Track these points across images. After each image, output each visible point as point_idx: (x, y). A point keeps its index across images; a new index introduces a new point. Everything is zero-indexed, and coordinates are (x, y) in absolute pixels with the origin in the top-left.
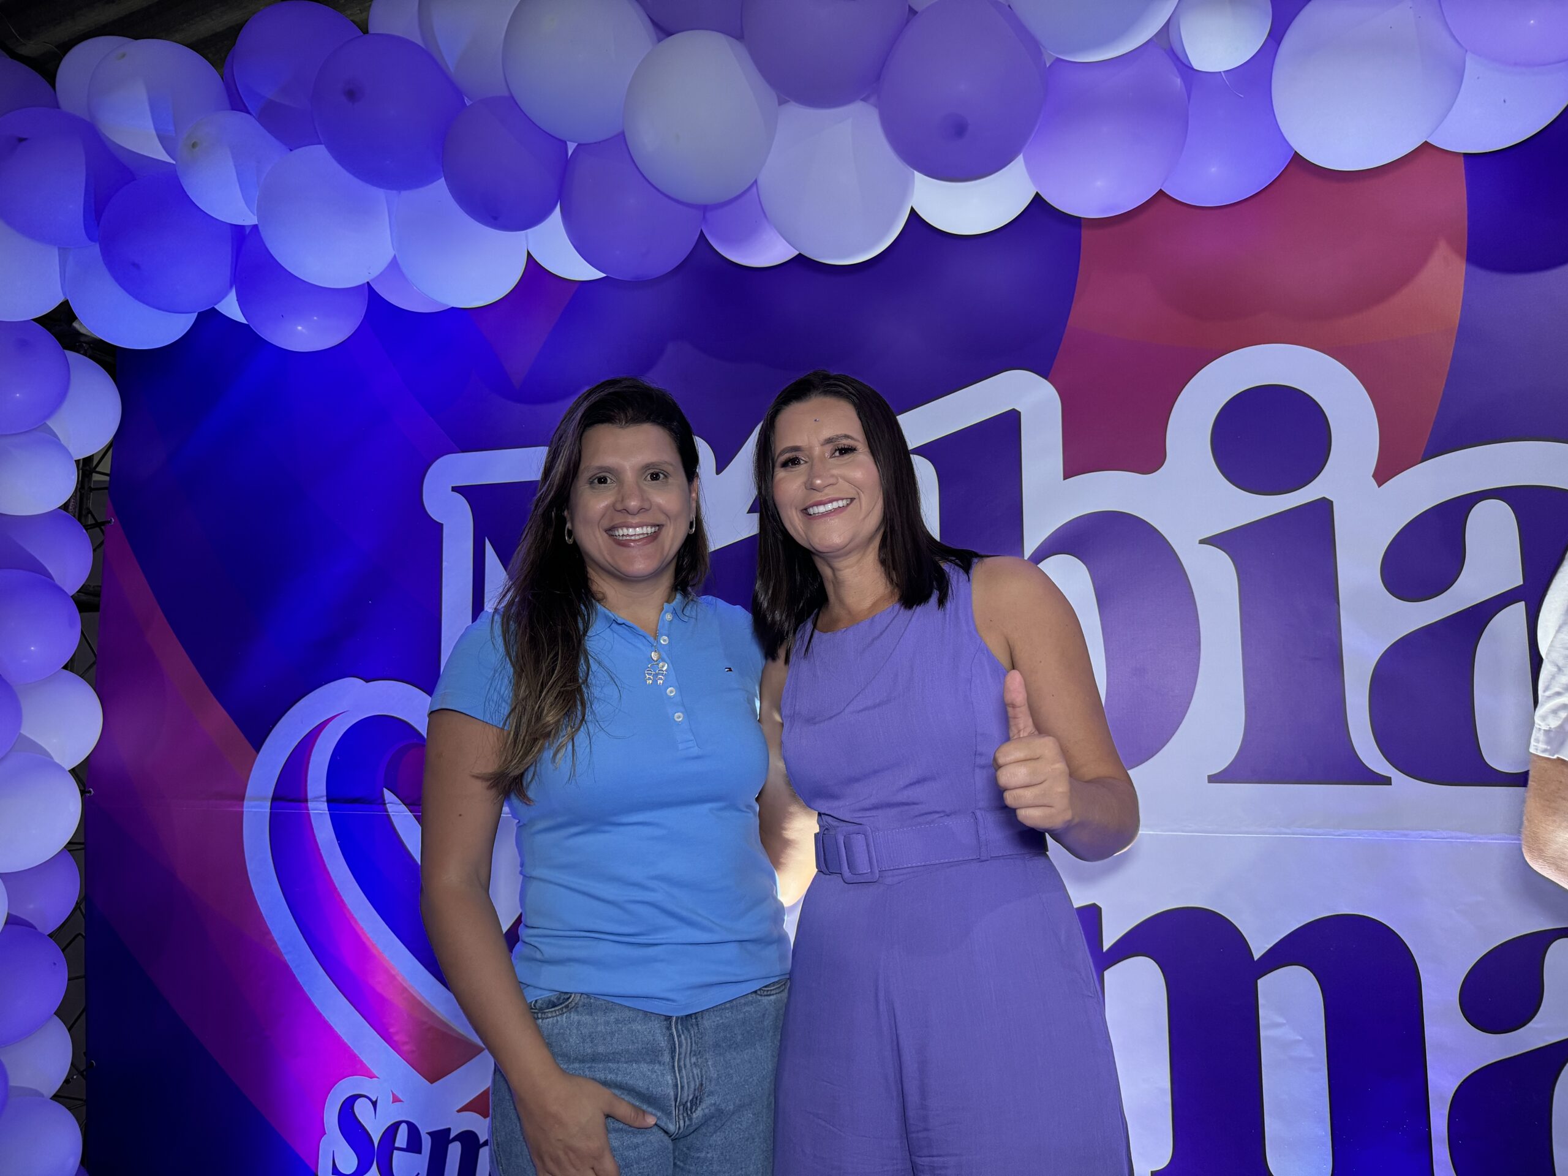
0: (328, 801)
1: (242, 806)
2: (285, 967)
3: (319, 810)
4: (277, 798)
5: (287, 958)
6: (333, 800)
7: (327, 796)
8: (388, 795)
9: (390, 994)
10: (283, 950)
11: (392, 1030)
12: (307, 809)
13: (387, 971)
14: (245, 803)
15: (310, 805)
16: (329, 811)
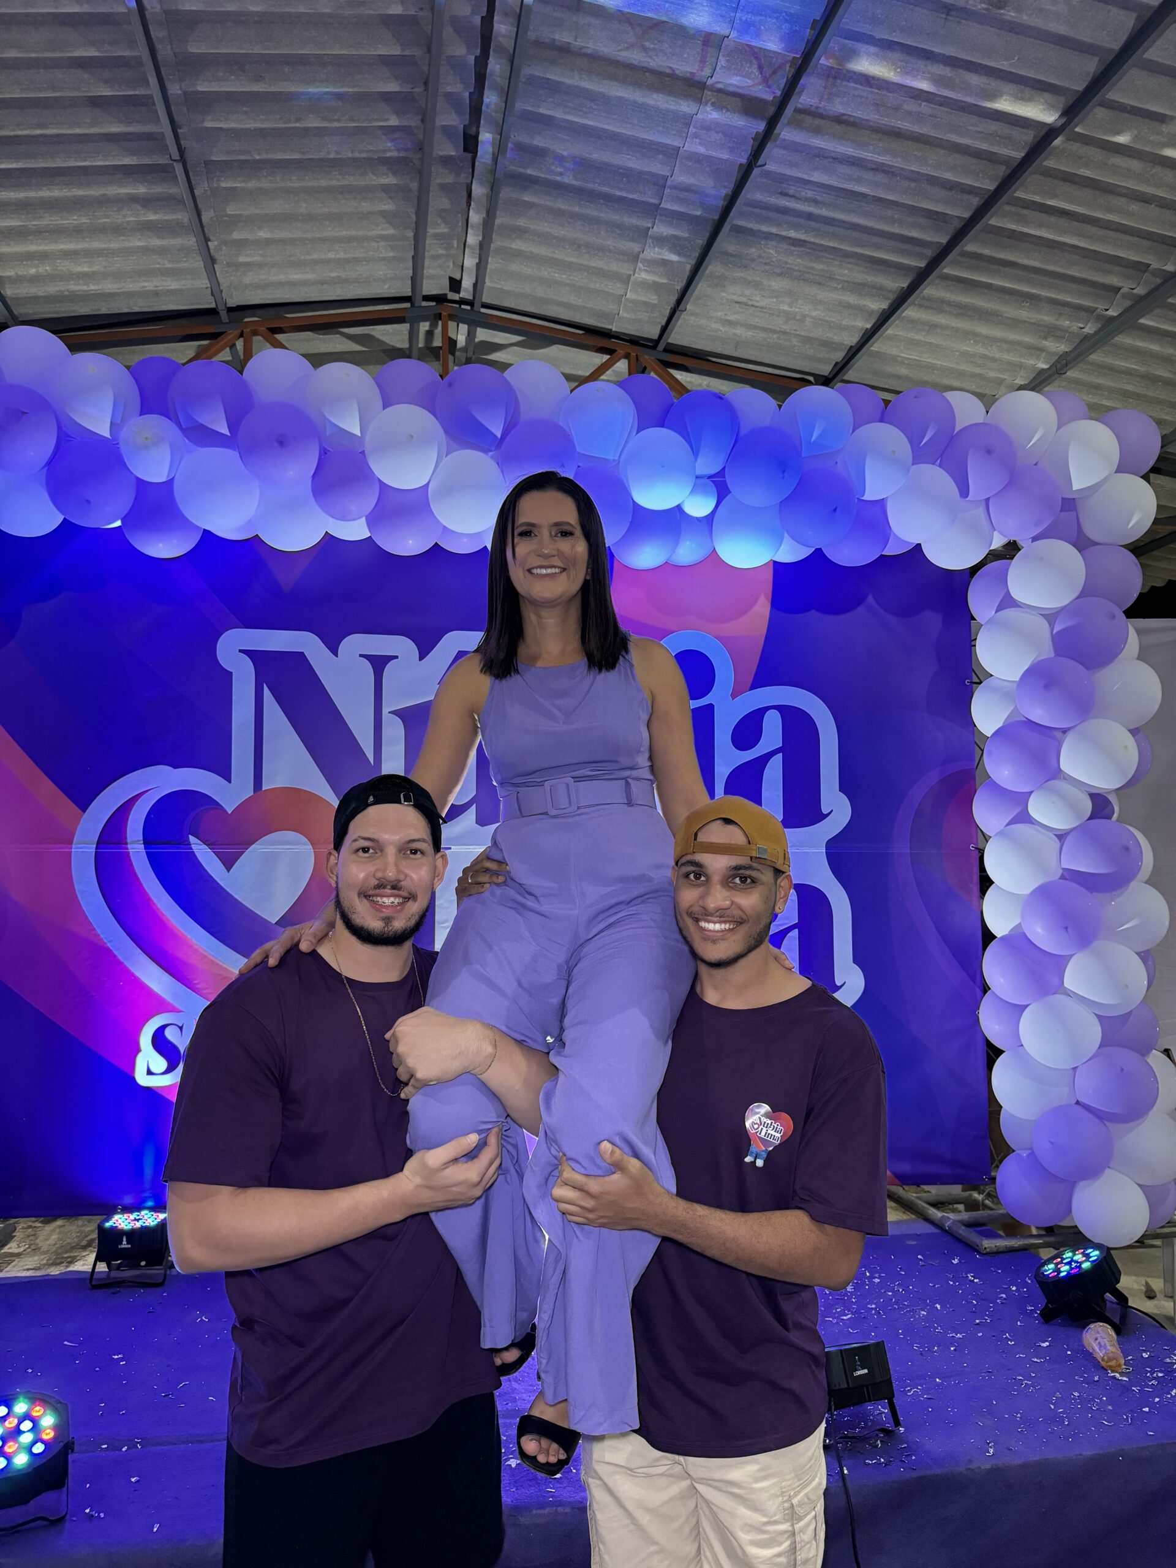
0: (144, 843)
1: (71, 848)
2: (109, 951)
3: (136, 849)
4: (100, 843)
5: (109, 945)
6: (147, 842)
7: (144, 840)
8: (192, 839)
9: (192, 960)
10: (105, 941)
11: (195, 982)
12: (127, 849)
13: (191, 947)
14: (74, 846)
15: (129, 846)
16: (145, 849)
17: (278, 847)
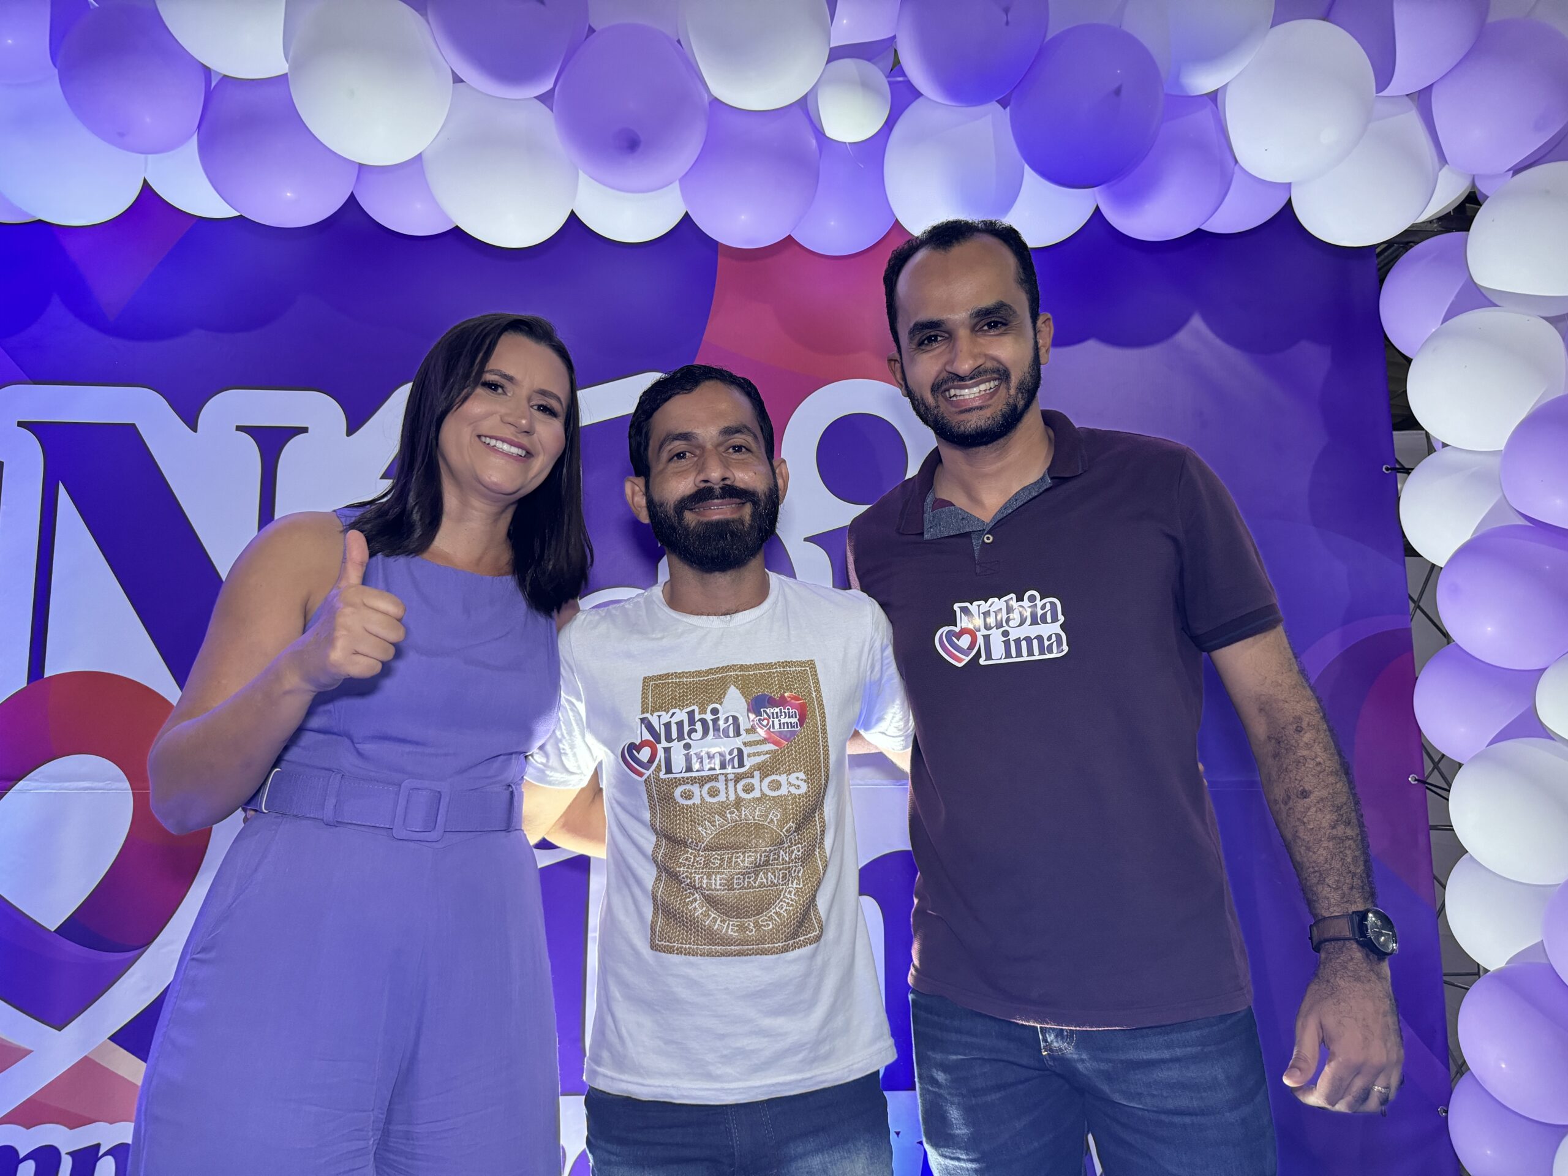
17: (67, 784)
